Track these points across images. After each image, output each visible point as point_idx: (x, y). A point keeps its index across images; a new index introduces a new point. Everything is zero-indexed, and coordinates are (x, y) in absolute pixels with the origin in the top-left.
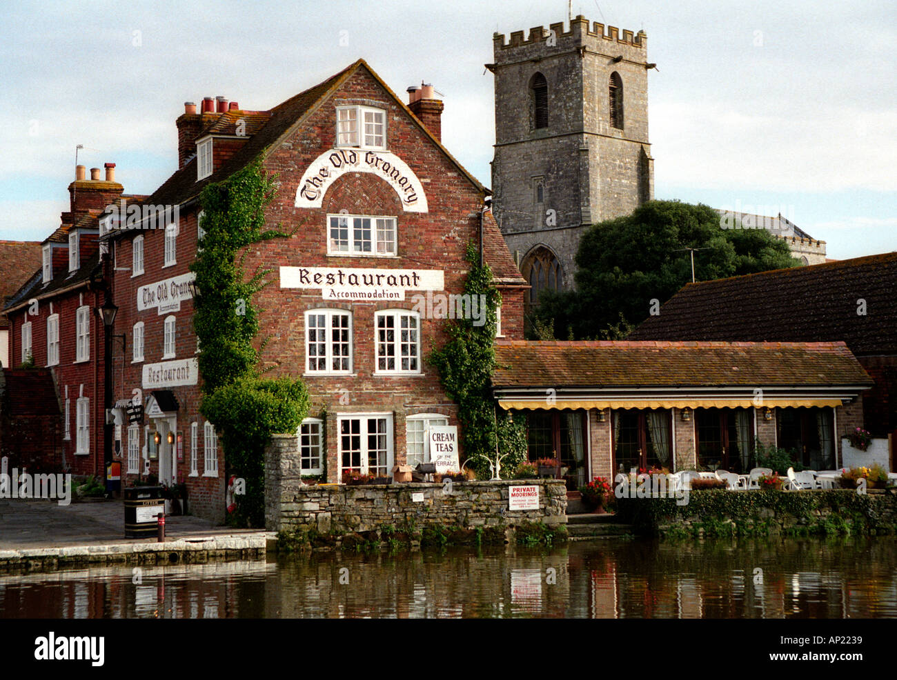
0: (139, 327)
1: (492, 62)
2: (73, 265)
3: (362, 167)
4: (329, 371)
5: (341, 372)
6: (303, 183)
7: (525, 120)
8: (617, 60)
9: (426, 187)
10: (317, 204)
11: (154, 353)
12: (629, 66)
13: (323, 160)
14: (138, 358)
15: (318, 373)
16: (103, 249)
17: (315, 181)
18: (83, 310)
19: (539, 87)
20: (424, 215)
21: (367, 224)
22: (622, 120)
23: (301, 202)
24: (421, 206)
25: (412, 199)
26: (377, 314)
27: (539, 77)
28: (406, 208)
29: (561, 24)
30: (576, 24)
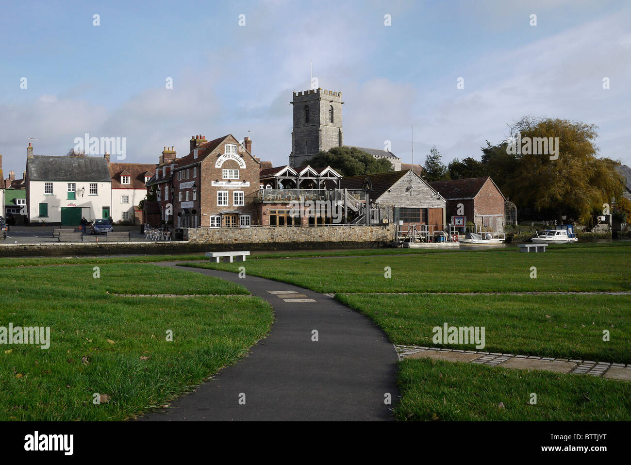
0: (180, 193)
1: (293, 101)
2: (164, 175)
3: (231, 158)
4: (223, 205)
5: (225, 205)
6: (217, 162)
7: (303, 120)
8: (331, 101)
9: (245, 162)
10: (220, 167)
11: (184, 200)
12: (336, 103)
13: (221, 158)
14: (180, 200)
15: (220, 205)
16: (172, 173)
17: (220, 162)
18: (167, 188)
19: (307, 109)
20: (245, 169)
21: (232, 171)
22: (333, 120)
23: (216, 166)
24: (245, 167)
25: (242, 166)
26: (234, 192)
27: (307, 106)
28: (241, 167)
29: (314, 90)
30: (318, 90)
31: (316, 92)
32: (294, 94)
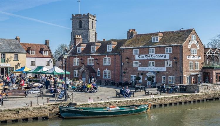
0: (136, 62)
1: (72, 18)
3: (194, 43)
4: (191, 70)
7: (78, 27)
9: (199, 45)
10: (190, 48)
11: (144, 66)
12: (94, 21)
13: (190, 42)
14: (135, 66)
17: (190, 45)
18: (107, 58)
20: (199, 49)
21: (194, 50)
22: (93, 28)
26: (195, 62)
29: (85, 14)
30: (88, 14)
31: (86, 15)
32: (73, 15)
